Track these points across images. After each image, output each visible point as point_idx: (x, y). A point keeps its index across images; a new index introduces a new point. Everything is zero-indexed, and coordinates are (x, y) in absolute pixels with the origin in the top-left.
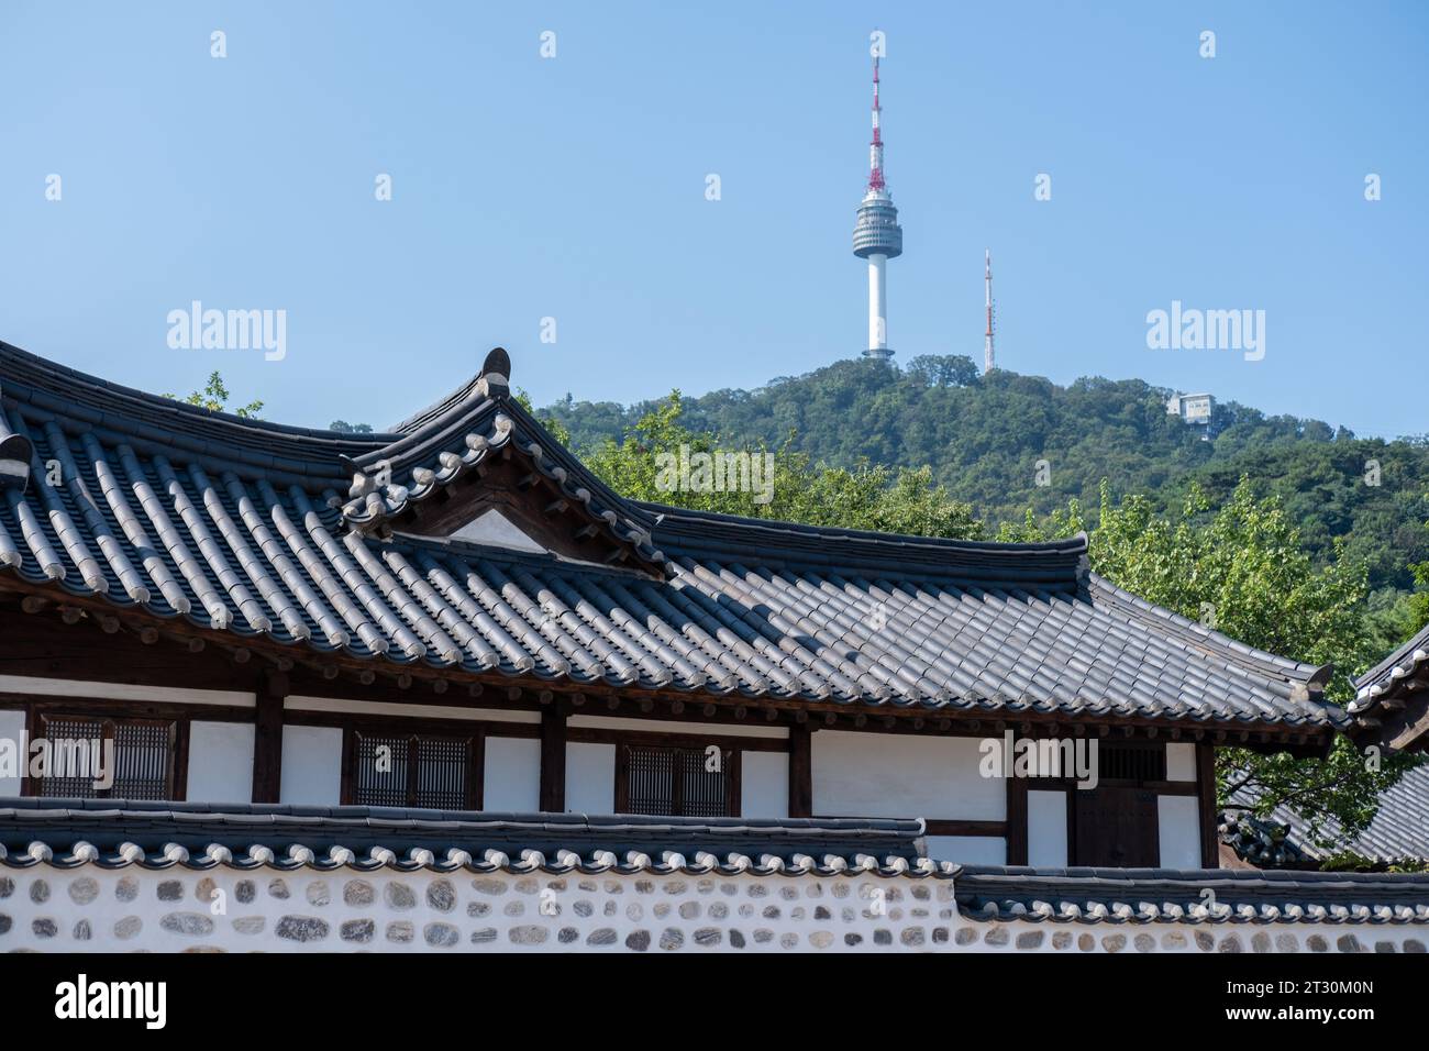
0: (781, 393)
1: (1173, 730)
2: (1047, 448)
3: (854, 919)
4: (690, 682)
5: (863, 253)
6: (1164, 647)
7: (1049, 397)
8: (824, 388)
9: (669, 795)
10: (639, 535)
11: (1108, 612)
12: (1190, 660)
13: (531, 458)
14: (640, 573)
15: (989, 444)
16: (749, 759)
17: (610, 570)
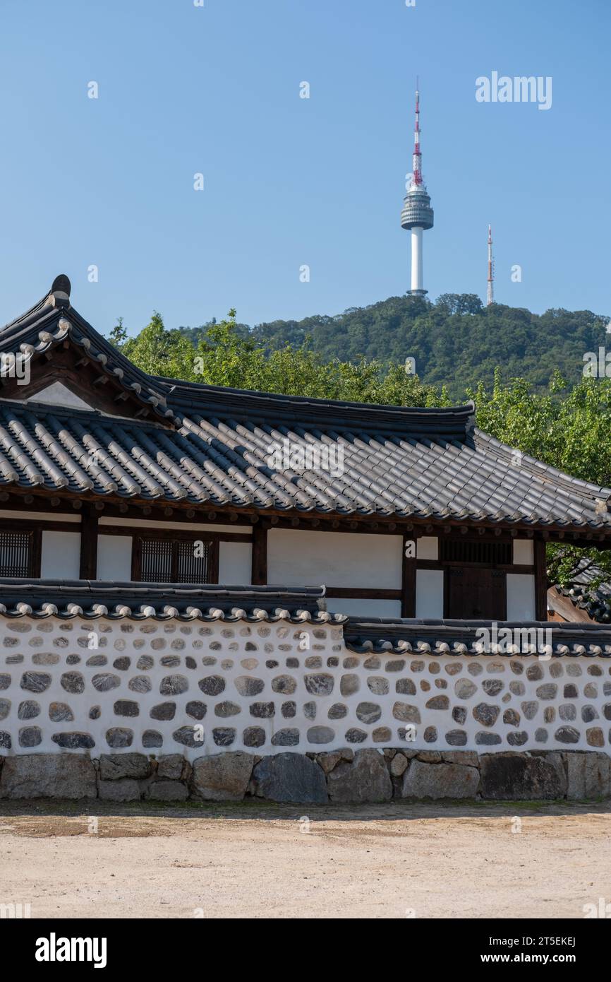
0: (353, 317)
1: (512, 530)
2: (527, 355)
3: (273, 651)
4: (176, 495)
5: (408, 226)
6: (517, 476)
7: (528, 322)
8: (381, 315)
9: (169, 570)
10: (157, 399)
11: (484, 454)
12: (533, 485)
13: (83, 347)
14: (158, 425)
15: (489, 352)
16: (225, 547)
17: (138, 422)
